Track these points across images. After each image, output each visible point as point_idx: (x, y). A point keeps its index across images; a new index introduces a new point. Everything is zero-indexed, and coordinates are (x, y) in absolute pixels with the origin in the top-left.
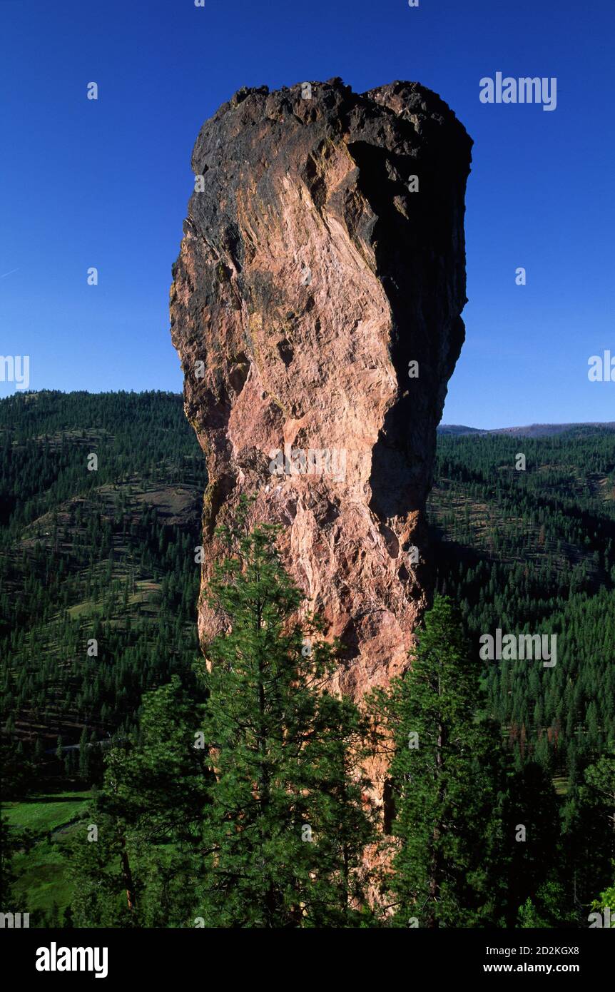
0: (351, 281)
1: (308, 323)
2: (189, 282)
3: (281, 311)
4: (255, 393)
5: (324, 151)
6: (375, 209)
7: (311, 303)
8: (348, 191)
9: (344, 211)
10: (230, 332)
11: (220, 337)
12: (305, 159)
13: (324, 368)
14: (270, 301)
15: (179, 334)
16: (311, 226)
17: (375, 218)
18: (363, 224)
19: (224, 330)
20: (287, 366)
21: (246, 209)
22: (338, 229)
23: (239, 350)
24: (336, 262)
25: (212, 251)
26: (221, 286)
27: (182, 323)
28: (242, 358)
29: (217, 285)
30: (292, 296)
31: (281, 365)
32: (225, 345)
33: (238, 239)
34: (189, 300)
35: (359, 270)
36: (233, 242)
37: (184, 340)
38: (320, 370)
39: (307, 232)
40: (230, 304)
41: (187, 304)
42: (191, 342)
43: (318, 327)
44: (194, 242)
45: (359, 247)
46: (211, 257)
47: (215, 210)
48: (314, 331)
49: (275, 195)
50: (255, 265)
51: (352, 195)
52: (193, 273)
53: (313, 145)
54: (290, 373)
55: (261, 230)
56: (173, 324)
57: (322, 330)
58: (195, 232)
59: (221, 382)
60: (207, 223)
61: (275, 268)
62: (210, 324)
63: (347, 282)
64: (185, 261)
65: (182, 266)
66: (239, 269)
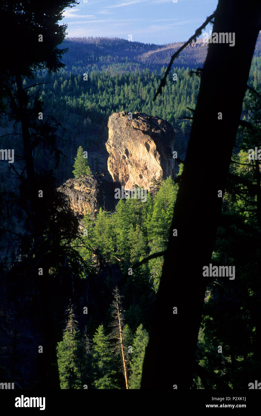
0: (155, 165)
1: (146, 172)
2: (114, 158)
3: (139, 168)
4: (131, 183)
5: (149, 141)
6: (159, 154)
7: (146, 168)
8: (154, 150)
9: (153, 153)
10: (125, 170)
11: (123, 171)
12: (145, 142)
13: (149, 180)
14: (137, 166)
15: (112, 169)
16: (146, 154)
17: (159, 156)
18: (157, 156)
19: (124, 169)
20: (141, 179)
21: (130, 147)
22: (153, 156)
23: (127, 174)
24: (151, 161)
25: (120, 152)
26: (123, 160)
27: (113, 167)
28: (128, 175)
29: (122, 160)
30: (142, 166)
31: (139, 178)
32: (124, 172)
33: (128, 152)
34: (114, 162)
35: (156, 164)
36: (127, 152)
37: (114, 171)
38: (148, 181)
39: (145, 155)
40: (125, 164)
41: (114, 163)
42: (115, 171)
43: (148, 173)
44: (115, 149)
45: (157, 160)
46: (120, 153)
47: (121, 143)
48: (147, 174)
49: (138, 146)
50: (132, 158)
51: (155, 151)
52: (115, 156)
53: (146, 140)
54: (141, 180)
55: (134, 151)
56: (110, 166)
57: (149, 173)
58: (115, 147)
59: (123, 180)
60: (119, 146)
61: (137, 159)
62: (120, 168)
63: (153, 165)
64: (113, 153)
65: (112, 154)
66: (128, 158)
